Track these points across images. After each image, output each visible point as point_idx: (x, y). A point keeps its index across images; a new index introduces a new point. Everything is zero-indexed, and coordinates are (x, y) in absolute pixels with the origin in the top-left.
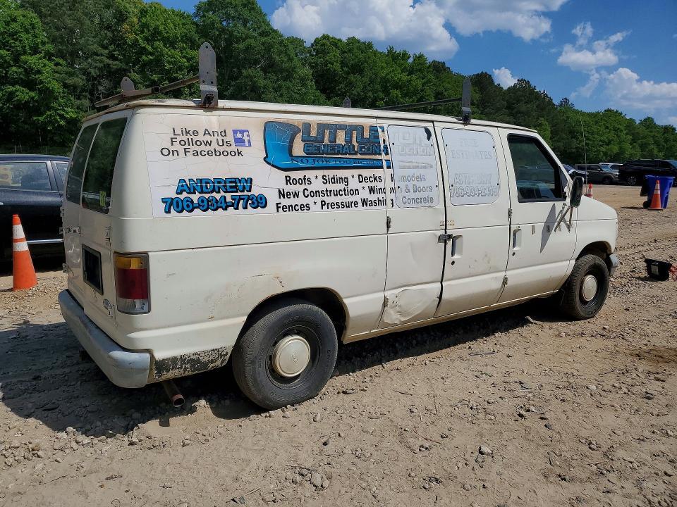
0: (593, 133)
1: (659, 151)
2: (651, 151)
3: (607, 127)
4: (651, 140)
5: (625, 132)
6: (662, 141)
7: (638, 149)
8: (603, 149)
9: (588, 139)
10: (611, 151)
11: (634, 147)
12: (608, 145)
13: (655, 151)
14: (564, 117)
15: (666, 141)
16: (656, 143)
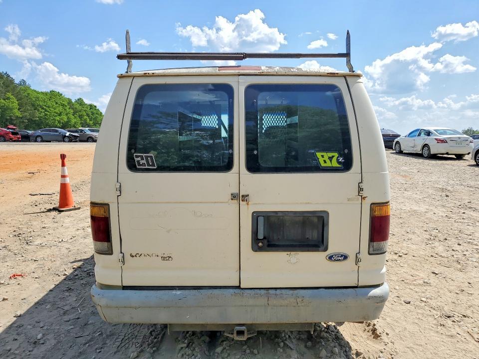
0: (49, 107)
1: (90, 120)
2: (85, 120)
3: (57, 103)
4: (84, 113)
5: (68, 107)
6: (90, 113)
7: (78, 119)
8: (57, 118)
9: (46, 111)
10: (62, 119)
11: (75, 117)
12: (59, 115)
13: (88, 120)
14: (26, 94)
15: (93, 114)
16: (88, 115)
